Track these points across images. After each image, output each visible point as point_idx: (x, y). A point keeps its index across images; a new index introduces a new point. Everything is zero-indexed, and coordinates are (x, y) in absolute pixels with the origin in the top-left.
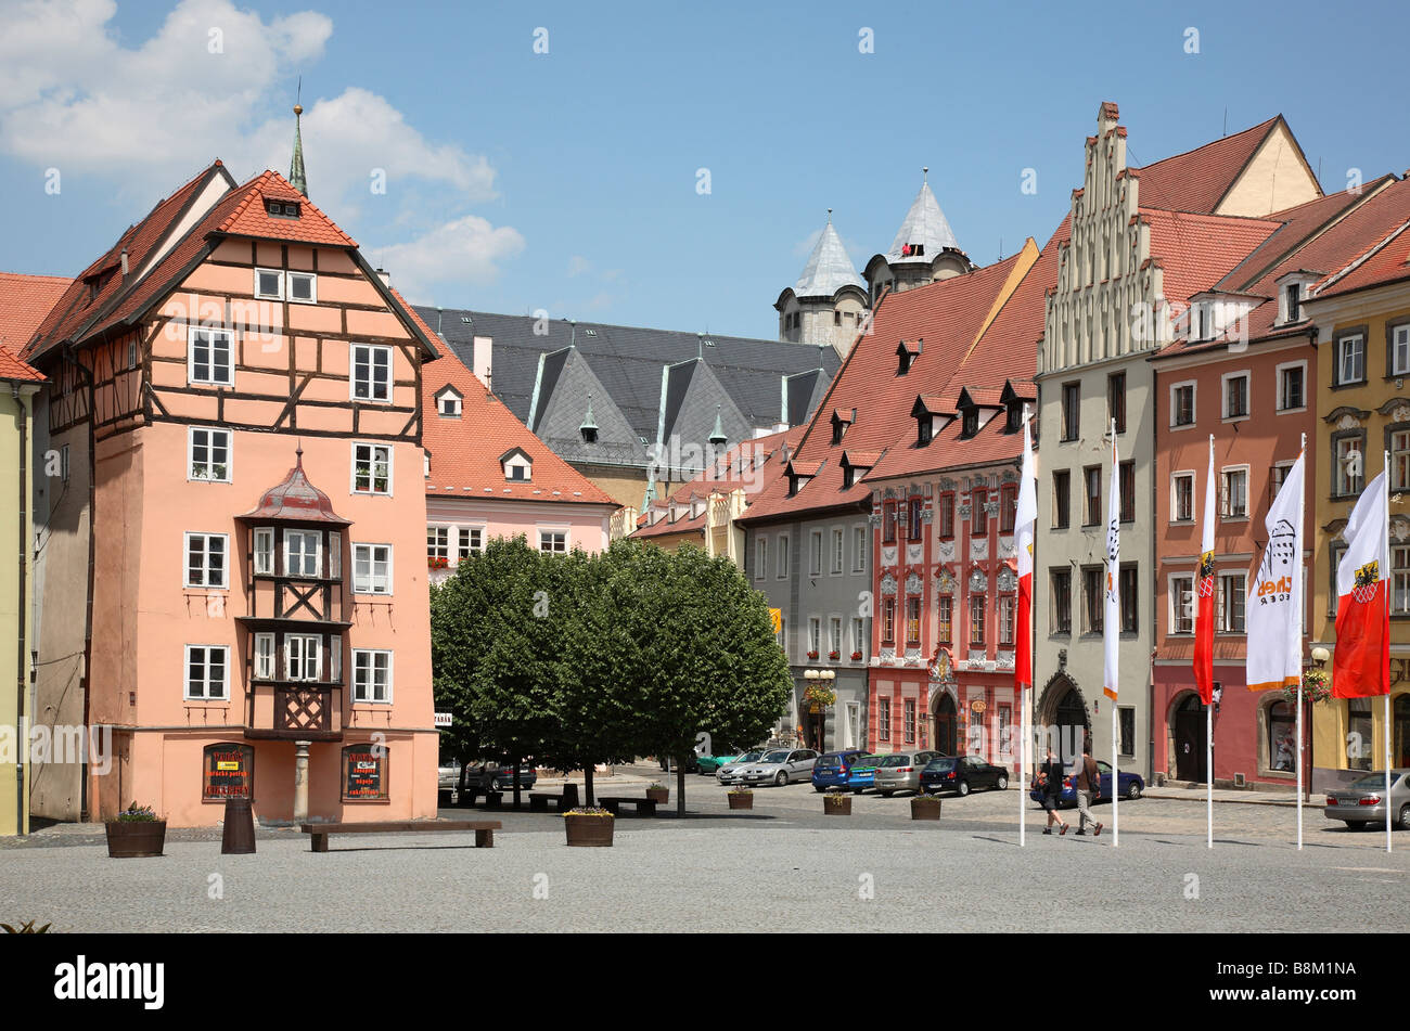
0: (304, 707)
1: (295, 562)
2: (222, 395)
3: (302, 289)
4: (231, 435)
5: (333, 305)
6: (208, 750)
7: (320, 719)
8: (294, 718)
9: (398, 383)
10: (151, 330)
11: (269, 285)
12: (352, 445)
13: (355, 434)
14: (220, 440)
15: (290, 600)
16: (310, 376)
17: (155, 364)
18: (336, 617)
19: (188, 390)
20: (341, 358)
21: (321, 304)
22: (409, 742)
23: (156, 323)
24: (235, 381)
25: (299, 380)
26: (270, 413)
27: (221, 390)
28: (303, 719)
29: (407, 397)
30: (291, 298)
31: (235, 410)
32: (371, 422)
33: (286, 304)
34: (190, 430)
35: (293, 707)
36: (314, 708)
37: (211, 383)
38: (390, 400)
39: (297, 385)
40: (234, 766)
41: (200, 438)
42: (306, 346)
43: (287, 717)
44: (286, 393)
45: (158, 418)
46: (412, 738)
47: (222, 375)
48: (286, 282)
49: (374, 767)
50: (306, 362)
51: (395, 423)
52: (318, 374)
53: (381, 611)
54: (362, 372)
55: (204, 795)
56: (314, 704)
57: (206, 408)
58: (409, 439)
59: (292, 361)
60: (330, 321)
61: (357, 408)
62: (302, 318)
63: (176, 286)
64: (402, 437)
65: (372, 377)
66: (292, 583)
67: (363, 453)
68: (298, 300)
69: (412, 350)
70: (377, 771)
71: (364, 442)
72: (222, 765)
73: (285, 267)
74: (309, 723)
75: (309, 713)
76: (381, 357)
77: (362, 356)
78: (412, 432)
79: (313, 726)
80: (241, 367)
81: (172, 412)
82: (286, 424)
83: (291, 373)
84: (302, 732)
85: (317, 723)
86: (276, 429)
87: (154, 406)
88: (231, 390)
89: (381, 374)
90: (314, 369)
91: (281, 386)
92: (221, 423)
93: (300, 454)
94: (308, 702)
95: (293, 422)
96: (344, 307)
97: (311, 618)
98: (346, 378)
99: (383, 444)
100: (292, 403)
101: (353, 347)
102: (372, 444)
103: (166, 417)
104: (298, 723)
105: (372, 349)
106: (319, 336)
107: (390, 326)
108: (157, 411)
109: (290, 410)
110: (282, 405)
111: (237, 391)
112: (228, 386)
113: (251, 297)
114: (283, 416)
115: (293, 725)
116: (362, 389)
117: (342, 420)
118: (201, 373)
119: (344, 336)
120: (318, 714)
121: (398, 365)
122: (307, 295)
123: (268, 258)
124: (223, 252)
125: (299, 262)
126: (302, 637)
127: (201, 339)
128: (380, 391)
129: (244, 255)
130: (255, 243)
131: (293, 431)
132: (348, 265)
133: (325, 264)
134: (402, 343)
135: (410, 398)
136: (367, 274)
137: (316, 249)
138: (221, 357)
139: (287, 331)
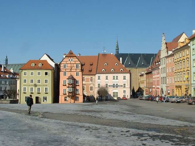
1: (70, 82)
2: (66, 69)
3: (72, 60)
5: (74, 61)
6: (65, 97)
11: (69, 60)
14: (66, 73)
15: (69, 85)
17: (61, 67)
18: (73, 86)
19: (63, 69)
20: (75, 65)
22: (80, 96)
23: (61, 64)
26: (69, 70)
32: (77, 70)
34: (63, 72)
35: (70, 94)
41: (64, 73)
52: (73, 67)
54: (76, 66)
55: (64, 101)
57: (65, 70)
62: (72, 62)
63: (62, 61)
64: (80, 71)
65: (77, 66)
67: (77, 73)
76: (78, 65)
83: (71, 67)
84: (70, 96)
86: (70, 71)
89: (78, 66)
91: (70, 68)
93: (71, 73)
100: (71, 69)
102: (77, 72)
103: (62, 71)
106: (73, 64)
107: (79, 62)
109: (71, 70)
112: (66, 68)
116: (76, 68)
117: (75, 70)
118: (64, 67)
119: (75, 64)
121: (80, 66)
123: (69, 58)
124: (66, 58)
125: (72, 58)
126: (70, 88)
127: (64, 65)
128: (78, 68)
129: (67, 58)
130: (68, 57)
131: (71, 71)
132: (76, 58)
133: (74, 58)
134: (80, 64)
135: (80, 68)
136: (77, 58)
137: (73, 57)
138: (66, 66)
139: (71, 64)
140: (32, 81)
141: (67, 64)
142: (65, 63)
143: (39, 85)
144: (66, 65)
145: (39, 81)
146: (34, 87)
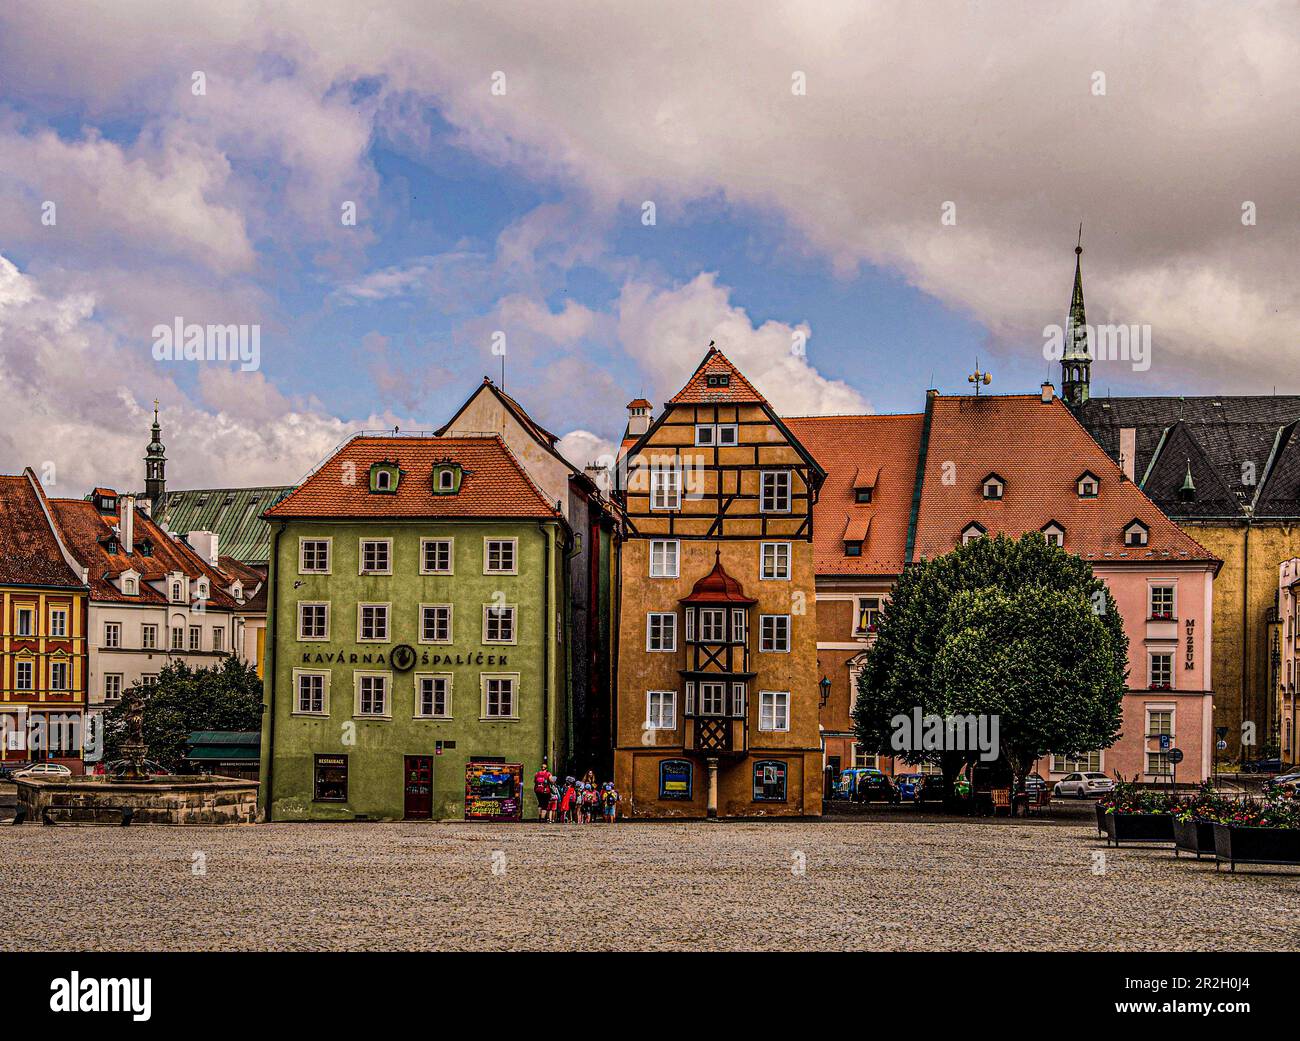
0: (713, 734)
1: (707, 631)
2: (672, 515)
3: (728, 436)
4: (679, 543)
5: (749, 445)
6: (662, 765)
7: (724, 742)
8: (706, 741)
9: (794, 497)
11: (706, 435)
12: (762, 544)
13: (764, 536)
14: (671, 548)
15: (703, 658)
16: (731, 497)
17: (628, 499)
18: (738, 669)
19: (651, 515)
20: (752, 482)
21: (740, 445)
22: (800, 758)
24: (681, 505)
25: (725, 501)
26: (702, 526)
27: (672, 512)
28: (712, 742)
29: (802, 507)
30: (720, 443)
31: (681, 526)
32: (775, 527)
33: (716, 448)
34: (651, 543)
35: (706, 734)
36: (720, 735)
38: (789, 509)
39: (724, 504)
41: (658, 548)
42: (730, 478)
43: (702, 741)
44: (716, 511)
45: (631, 536)
48: (717, 433)
50: (730, 487)
51: (792, 526)
52: (739, 495)
54: (769, 492)
56: (720, 731)
57: (662, 526)
58: (803, 537)
59: (720, 488)
60: (746, 457)
61: (764, 517)
62: (727, 456)
63: (643, 444)
64: (797, 536)
65: (775, 490)
66: (706, 647)
67: (770, 550)
68: (725, 444)
69: (805, 472)
71: (769, 542)
73: (716, 422)
74: (716, 745)
75: (716, 738)
76: (783, 479)
77: (769, 480)
78: (805, 532)
79: (719, 747)
81: (641, 531)
82: (716, 533)
83: (719, 496)
84: (712, 752)
85: (722, 745)
86: (709, 536)
87: (628, 527)
88: (679, 512)
89: (782, 492)
90: (734, 492)
91: (713, 507)
92: (672, 535)
93: (718, 553)
94: (716, 730)
95: (720, 532)
96: (757, 445)
97: (719, 671)
98: (758, 497)
99: (783, 542)
100: (720, 517)
101: (763, 474)
102: (776, 544)
103: (637, 535)
104: (709, 745)
105: (776, 474)
106: (739, 468)
107: (790, 456)
108: (630, 531)
109: (718, 523)
110: (713, 520)
111: (682, 513)
112: (676, 510)
113: (693, 446)
114: (713, 528)
115: (706, 747)
116: (768, 504)
117: (753, 527)
119: (757, 467)
120: (722, 739)
121: (795, 484)
122: (732, 440)
123: (705, 417)
124: (674, 417)
125: (726, 417)
126: (712, 685)
128: (782, 504)
129: (689, 417)
130: (696, 408)
131: (721, 537)
132: (760, 416)
133: (745, 417)
134: (798, 467)
135: (804, 507)
136: (774, 420)
137: (737, 407)
139: (717, 467)
140: (375, 622)
143: (437, 660)
145: (436, 622)
146: (388, 677)
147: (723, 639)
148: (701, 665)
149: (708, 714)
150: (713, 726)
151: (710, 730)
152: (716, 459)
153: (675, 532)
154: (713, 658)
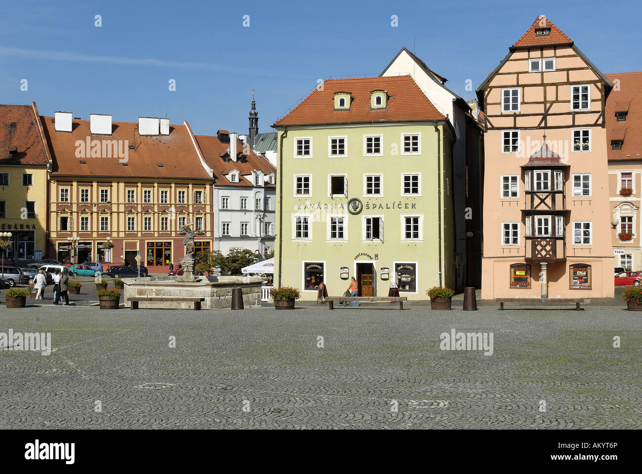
0: (544, 248)
1: (539, 184)
2: (515, 116)
3: (549, 65)
4: (519, 132)
5: (563, 70)
6: (512, 266)
7: (551, 253)
8: (539, 252)
9: (593, 101)
10: (487, 93)
11: (535, 66)
12: (572, 131)
13: (574, 126)
14: (515, 135)
15: (537, 201)
16: (552, 103)
17: (488, 107)
18: (559, 207)
19: (502, 116)
20: (567, 93)
21: (557, 70)
22: (600, 263)
23: (488, 89)
24: (521, 109)
25: (548, 105)
26: (535, 121)
27: (515, 114)
28: (544, 253)
30: (544, 70)
31: (521, 122)
32: (580, 120)
33: (542, 73)
34: (503, 132)
35: (539, 248)
36: (548, 248)
37: (511, 111)
38: (589, 109)
39: (547, 108)
40: (523, 273)
41: (507, 135)
42: (551, 90)
43: (537, 252)
44: (543, 112)
45: (490, 129)
46: (601, 261)
47: (515, 107)
48: (542, 64)
49: (585, 274)
50: (551, 97)
51: (592, 119)
52: (557, 101)
53: (586, 204)
54: (576, 98)
55: (510, 285)
56: (548, 246)
57: (509, 122)
58: (599, 125)
59: (545, 97)
60: (562, 77)
61: (574, 114)
62: (549, 78)
63: (496, 73)
64: (596, 125)
65: (580, 98)
66: (538, 194)
67: (577, 134)
68: (548, 70)
69: (599, 85)
70: (586, 276)
71: (577, 129)
72: (518, 273)
73: (542, 57)
74: (546, 255)
75: (546, 251)
76: (586, 89)
77: (576, 90)
78: (600, 122)
79: (548, 256)
80: (523, 103)
81: (495, 126)
82: (543, 125)
83: (545, 102)
84: (544, 259)
85: (549, 255)
86: (539, 127)
87: (488, 124)
88: (519, 113)
89: (585, 97)
90: (555, 99)
91: (540, 109)
92: (515, 128)
93: (545, 137)
94: (546, 246)
95: (546, 124)
96: (568, 70)
97: (546, 208)
98: (569, 102)
99: (586, 129)
100: (545, 116)
101: (572, 87)
102: (581, 130)
103: (493, 128)
104: (541, 254)
105: (580, 87)
106: (557, 85)
107: (590, 75)
108: (489, 126)
109: (544, 119)
110: (541, 117)
111: (521, 113)
112: (517, 112)
113: (527, 72)
114: (541, 121)
115: (539, 256)
116: (576, 106)
117: (568, 121)
118: (507, 108)
119: (568, 83)
120: (550, 251)
121: (594, 93)
122: (552, 67)
123: (536, 54)
124: (516, 55)
125: (548, 53)
126: (543, 217)
127: (507, 93)
128: (585, 105)
129: (524, 55)
130: (529, 49)
131: (546, 127)
132: (570, 51)
133: (560, 52)
134: (594, 82)
135: (598, 106)
136: (579, 54)
137: (555, 47)
138: (515, 100)
139: (543, 85)
140: (338, 185)
141: (520, 90)
142: (512, 80)
143: (374, 206)
144: (515, 93)
145: (374, 184)
147: (549, 189)
148: (535, 205)
149: (540, 236)
150: (544, 243)
151: (541, 245)
152: (542, 80)
153: (517, 126)
154: (543, 201)
